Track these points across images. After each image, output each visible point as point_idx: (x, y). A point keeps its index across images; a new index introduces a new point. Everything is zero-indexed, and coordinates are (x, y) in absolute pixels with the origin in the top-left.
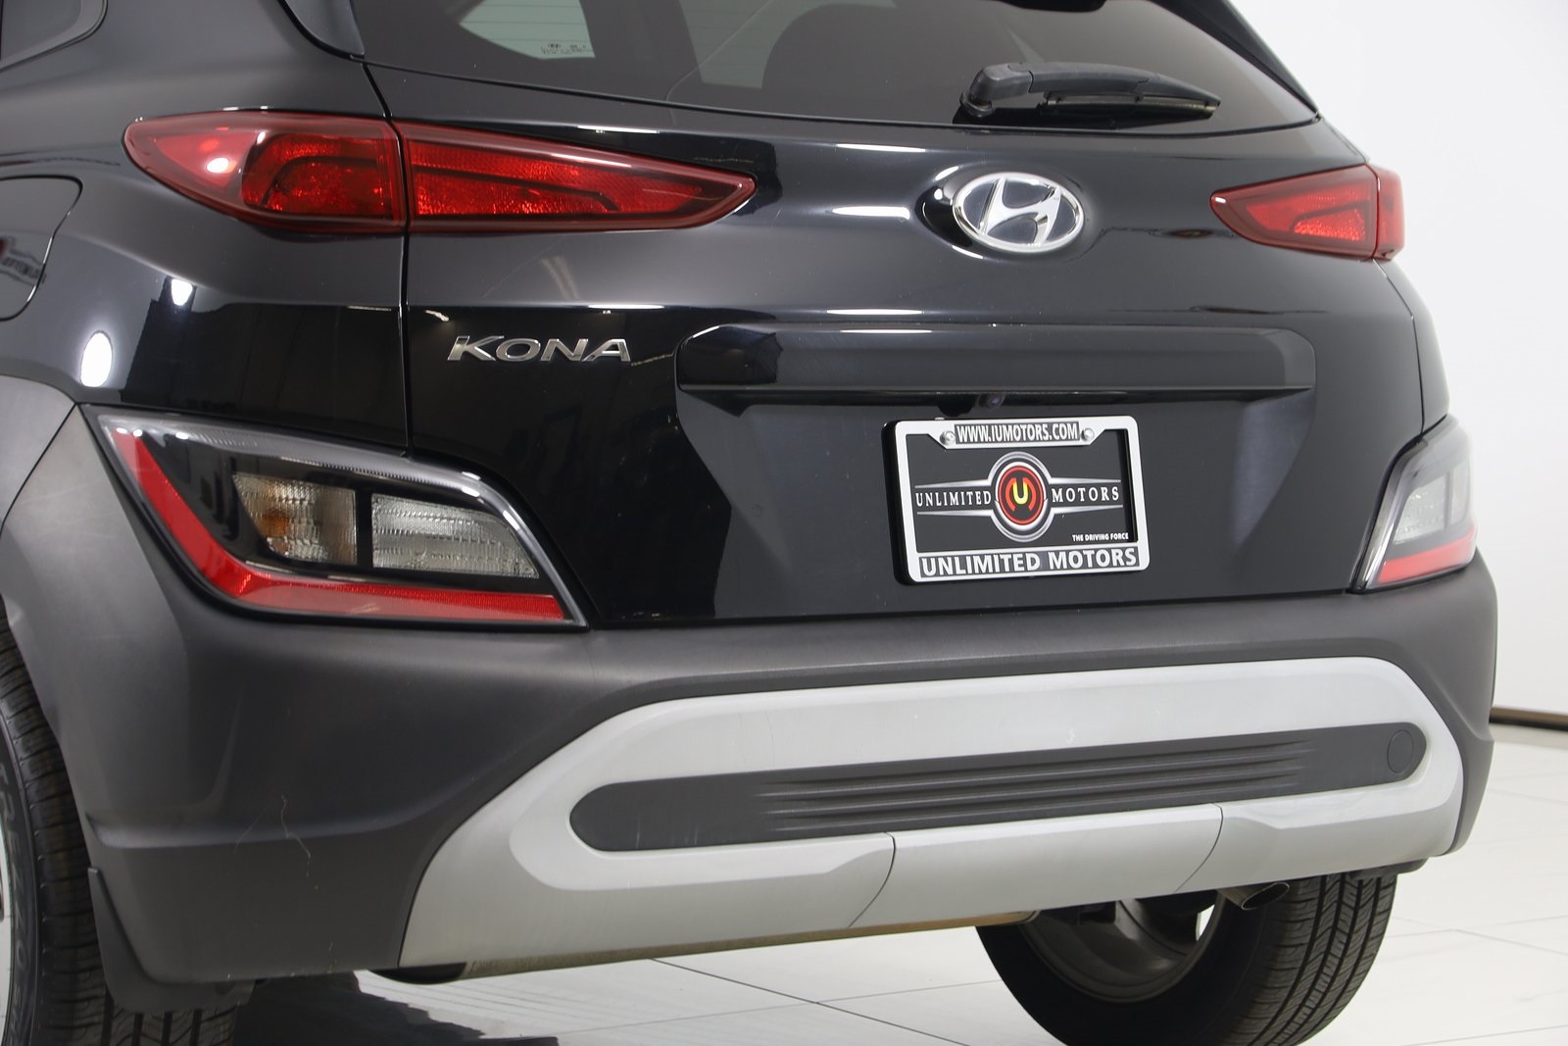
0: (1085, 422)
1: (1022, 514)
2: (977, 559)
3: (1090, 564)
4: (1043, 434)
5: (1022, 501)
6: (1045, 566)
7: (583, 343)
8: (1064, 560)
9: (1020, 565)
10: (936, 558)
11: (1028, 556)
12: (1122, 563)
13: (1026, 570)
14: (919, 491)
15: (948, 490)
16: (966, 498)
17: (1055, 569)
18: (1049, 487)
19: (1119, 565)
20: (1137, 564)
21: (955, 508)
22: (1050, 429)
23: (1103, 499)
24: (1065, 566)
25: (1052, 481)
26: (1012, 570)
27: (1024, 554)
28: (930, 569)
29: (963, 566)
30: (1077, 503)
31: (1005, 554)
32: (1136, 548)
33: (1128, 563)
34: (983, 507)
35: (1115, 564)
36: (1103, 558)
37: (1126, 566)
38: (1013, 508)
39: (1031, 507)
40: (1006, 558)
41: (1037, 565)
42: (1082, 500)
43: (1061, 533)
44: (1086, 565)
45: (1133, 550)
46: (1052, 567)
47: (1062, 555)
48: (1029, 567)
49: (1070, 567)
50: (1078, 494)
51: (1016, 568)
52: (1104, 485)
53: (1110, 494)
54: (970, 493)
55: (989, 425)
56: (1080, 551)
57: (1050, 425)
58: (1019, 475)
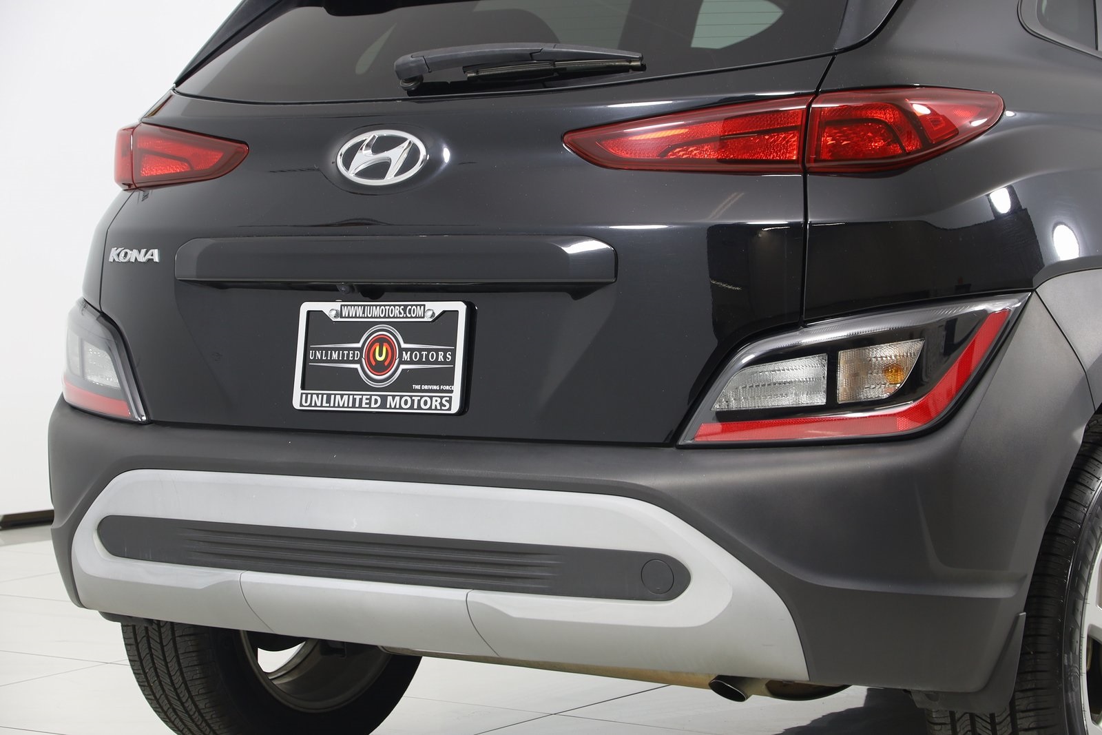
0: (429, 305)
1: (380, 368)
2: (338, 397)
3: (416, 407)
4: (400, 313)
5: (379, 359)
6: (383, 405)
7: (143, 251)
8: (398, 403)
9: (366, 404)
10: (312, 394)
11: (373, 398)
12: (439, 407)
13: (370, 407)
14: (313, 349)
15: (331, 349)
16: (343, 354)
17: (390, 408)
18: (401, 350)
19: (436, 409)
20: (449, 409)
21: (335, 361)
23: (439, 360)
24: (398, 407)
25: (404, 345)
26: (360, 406)
27: (371, 395)
28: (306, 402)
29: (328, 401)
30: (420, 362)
31: (357, 396)
32: (451, 397)
33: (443, 408)
34: (354, 362)
35: (433, 407)
36: (426, 403)
37: (441, 410)
38: (374, 363)
39: (386, 364)
40: (358, 398)
41: (379, 404)
42: (424, 360)
43: (405, 383)
44: (412, 407)
45: (448, 399)
46: (388, 406)
47: (397, 399)
48: (373, 405)
49: (401, 408)
50: (421, 356)
51: (364, 405)
52: (441, 350)
53: (445, 357)
54: (346, 352)
55: (364, 306)
56: (411, 397)
57: (406, 306)
58: (381, 341)
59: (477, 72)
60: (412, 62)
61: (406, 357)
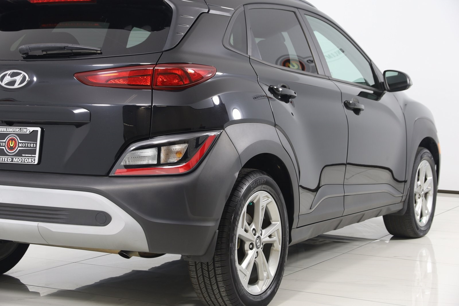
0: (28, 128)
1: (11, 148)
3: (23, 162)
4: (19, 131)
5: (11, 145)
6: (12, 161)
8: (17, 160)
9: (7, 160)
11: (9, 158)
12: (31, 162)
13: (8, 162)
17: (15, 162)
18: (19, 143)
19: (30, 163)
20: (34, 163)
22: (20, 130)
23: (31, 146)
25: (20, 141)
26: (4, 161)
27: (8, 158)
32: (35, 159)
33: (32, 162)
34: (3, 146)
35: (29, 162)
36: (26, 160)
37: (32, 163)
38: (9, 147)
39: (14, 147)
40: (4, 158)
42: (26, 146)
43: (19, 154)
45: (34, 159)
46: (14, 161)
47: (17, 159)
48: (9, 161)
49: (18, 162)
50: (25, 145)
51: (6, 161)
52: (32, 143)
53: (33, 145)
54: (0, 143)
55: (7, 128)
56: (21, 158)
57: (21, 128)
58: (12, 140)
59: (47, 52)
60: (24, 48)
61: (20, 145)
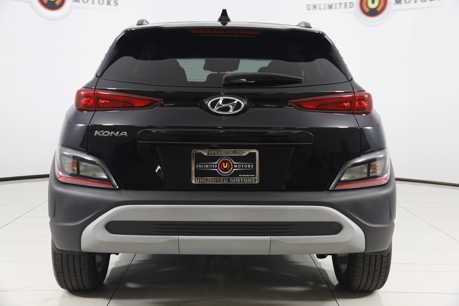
0: (244, 150)
1: (225, 170)
2: (210, 179)
3: (242, 181)
4: (232, 153)
5: (225, 167)
6: (229, 181)
7: (118, 133)
8: (235, 180)
9: (222, 181)
10: (199, 179)
11: (225, 179)
12: (251, 182)
13: (224, 182)
14: (197, 164)
15: (205, 164)
17: (232, 182)
20: (255, 182)
21: (207, 168)
23: (249, 167)
24: (235, 182)
25: (234, 163)
26: (220, 182)
27: (223, 179)
28: (197, 181)
29: (207, 181)
30: (241, 168)
31: (218, 178)
32: (255, 179)
34: (215, 168)
35: (249, 182)
36: (246, 180)
37: (252, 182)
38: (223, 169)
39: (228, 169)
41: (227, 181)
42: (243, 167)
43: (236, 174)
44: (240, 182)
46: (231, 182)
49: (236, 182)
50: (241, 166)
52: (249, 164)
53: (251, 166)
54: (211, 165)
55: (218, 151)
56: (240, 179)
57: (235, 151)
58: (225, 162)
61: (236, 166)
